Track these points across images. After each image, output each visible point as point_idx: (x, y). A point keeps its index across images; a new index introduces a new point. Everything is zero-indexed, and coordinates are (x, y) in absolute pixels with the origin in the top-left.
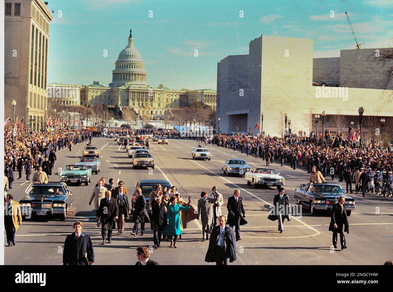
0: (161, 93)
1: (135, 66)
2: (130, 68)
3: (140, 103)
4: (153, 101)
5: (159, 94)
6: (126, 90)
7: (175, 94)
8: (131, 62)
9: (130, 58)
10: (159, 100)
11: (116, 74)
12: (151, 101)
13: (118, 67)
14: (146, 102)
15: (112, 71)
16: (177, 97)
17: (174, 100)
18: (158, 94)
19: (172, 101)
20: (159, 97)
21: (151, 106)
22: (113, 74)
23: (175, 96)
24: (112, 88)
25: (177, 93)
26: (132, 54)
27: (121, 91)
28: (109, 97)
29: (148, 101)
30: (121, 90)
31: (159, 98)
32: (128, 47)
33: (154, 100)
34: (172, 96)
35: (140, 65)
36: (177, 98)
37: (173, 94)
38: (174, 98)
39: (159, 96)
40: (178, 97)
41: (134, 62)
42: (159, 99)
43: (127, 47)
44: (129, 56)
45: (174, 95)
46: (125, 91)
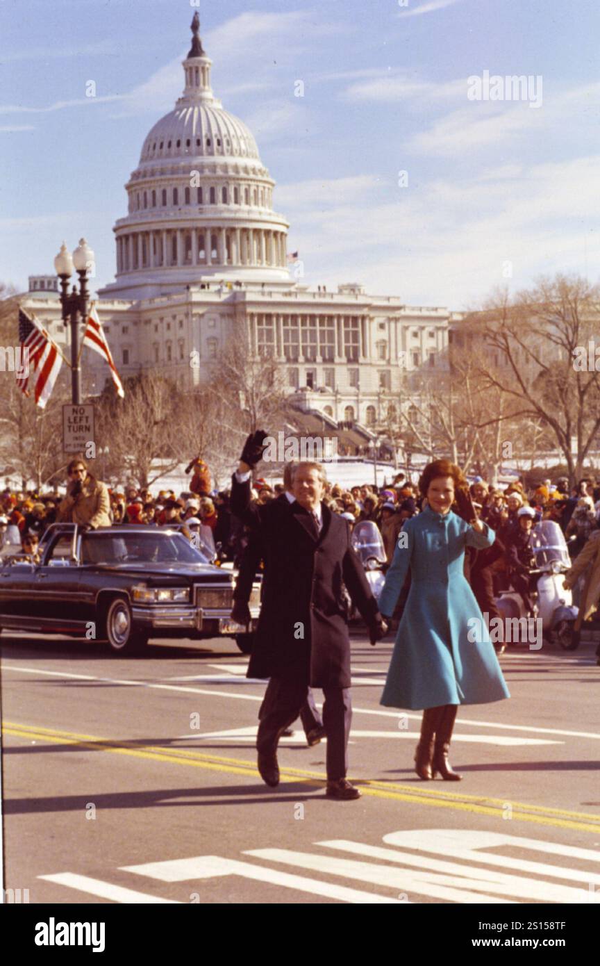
0: (390, 319)
1: (236, 190)
2: (213, 201)
3: (297, 370)
4: (361, 359)
5: (382, 326)
6: (225, 310)
7: (430, 327)
8: (220, 173)
9: (211, 154)
10: (383, 357)
11: (135, 235)
12: (349, 361)
13: (142, 203)
14: (329, 366)
15: (114, 225)
16: (440, 342)
17: (425, 358)
18: (375, 324)
19: (416, 362)
20: (384, 341)
21: (352, 385)
22: (119, 239)
23: (431, 335)
24: (139, 305)
25: (439, 324)
26: (214, 131)
27: (202, 316)
28: (125, 354)
29: (337, 360)
30: (200, 310)
31: (383, 345)
32: (190, 98)
33: (364, 355)
34: (415, 335)
35: (261, 189)
36: (440, 348)
37: (422, 328)
38: (428, 344)
39: (383, 335)
40: (442, 340)
41: (231, 173)
42: (384, 352)
43: (183, 102)
44: (204, 141)
45: (425, 333)
46: (222, 315)
